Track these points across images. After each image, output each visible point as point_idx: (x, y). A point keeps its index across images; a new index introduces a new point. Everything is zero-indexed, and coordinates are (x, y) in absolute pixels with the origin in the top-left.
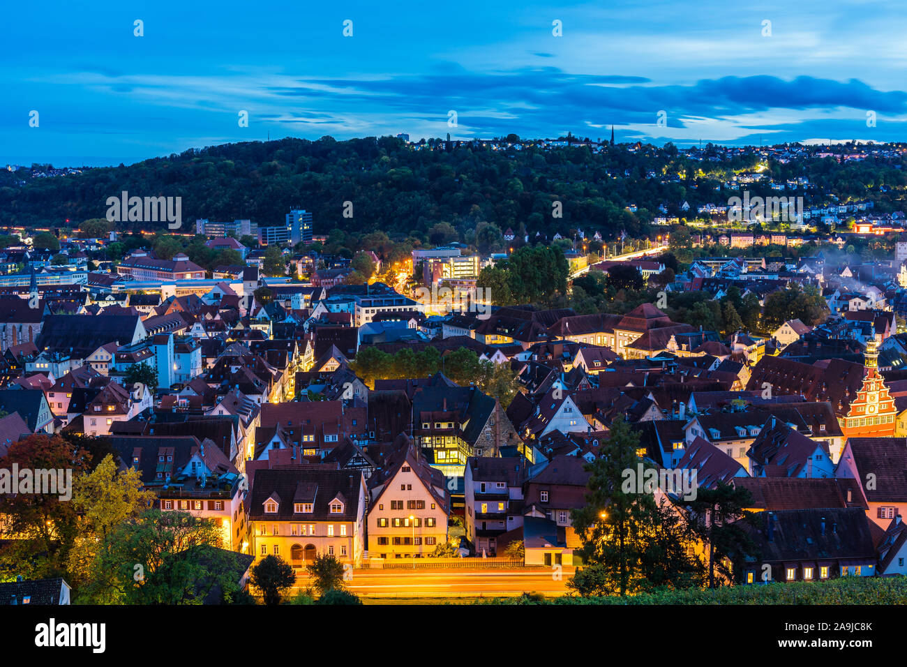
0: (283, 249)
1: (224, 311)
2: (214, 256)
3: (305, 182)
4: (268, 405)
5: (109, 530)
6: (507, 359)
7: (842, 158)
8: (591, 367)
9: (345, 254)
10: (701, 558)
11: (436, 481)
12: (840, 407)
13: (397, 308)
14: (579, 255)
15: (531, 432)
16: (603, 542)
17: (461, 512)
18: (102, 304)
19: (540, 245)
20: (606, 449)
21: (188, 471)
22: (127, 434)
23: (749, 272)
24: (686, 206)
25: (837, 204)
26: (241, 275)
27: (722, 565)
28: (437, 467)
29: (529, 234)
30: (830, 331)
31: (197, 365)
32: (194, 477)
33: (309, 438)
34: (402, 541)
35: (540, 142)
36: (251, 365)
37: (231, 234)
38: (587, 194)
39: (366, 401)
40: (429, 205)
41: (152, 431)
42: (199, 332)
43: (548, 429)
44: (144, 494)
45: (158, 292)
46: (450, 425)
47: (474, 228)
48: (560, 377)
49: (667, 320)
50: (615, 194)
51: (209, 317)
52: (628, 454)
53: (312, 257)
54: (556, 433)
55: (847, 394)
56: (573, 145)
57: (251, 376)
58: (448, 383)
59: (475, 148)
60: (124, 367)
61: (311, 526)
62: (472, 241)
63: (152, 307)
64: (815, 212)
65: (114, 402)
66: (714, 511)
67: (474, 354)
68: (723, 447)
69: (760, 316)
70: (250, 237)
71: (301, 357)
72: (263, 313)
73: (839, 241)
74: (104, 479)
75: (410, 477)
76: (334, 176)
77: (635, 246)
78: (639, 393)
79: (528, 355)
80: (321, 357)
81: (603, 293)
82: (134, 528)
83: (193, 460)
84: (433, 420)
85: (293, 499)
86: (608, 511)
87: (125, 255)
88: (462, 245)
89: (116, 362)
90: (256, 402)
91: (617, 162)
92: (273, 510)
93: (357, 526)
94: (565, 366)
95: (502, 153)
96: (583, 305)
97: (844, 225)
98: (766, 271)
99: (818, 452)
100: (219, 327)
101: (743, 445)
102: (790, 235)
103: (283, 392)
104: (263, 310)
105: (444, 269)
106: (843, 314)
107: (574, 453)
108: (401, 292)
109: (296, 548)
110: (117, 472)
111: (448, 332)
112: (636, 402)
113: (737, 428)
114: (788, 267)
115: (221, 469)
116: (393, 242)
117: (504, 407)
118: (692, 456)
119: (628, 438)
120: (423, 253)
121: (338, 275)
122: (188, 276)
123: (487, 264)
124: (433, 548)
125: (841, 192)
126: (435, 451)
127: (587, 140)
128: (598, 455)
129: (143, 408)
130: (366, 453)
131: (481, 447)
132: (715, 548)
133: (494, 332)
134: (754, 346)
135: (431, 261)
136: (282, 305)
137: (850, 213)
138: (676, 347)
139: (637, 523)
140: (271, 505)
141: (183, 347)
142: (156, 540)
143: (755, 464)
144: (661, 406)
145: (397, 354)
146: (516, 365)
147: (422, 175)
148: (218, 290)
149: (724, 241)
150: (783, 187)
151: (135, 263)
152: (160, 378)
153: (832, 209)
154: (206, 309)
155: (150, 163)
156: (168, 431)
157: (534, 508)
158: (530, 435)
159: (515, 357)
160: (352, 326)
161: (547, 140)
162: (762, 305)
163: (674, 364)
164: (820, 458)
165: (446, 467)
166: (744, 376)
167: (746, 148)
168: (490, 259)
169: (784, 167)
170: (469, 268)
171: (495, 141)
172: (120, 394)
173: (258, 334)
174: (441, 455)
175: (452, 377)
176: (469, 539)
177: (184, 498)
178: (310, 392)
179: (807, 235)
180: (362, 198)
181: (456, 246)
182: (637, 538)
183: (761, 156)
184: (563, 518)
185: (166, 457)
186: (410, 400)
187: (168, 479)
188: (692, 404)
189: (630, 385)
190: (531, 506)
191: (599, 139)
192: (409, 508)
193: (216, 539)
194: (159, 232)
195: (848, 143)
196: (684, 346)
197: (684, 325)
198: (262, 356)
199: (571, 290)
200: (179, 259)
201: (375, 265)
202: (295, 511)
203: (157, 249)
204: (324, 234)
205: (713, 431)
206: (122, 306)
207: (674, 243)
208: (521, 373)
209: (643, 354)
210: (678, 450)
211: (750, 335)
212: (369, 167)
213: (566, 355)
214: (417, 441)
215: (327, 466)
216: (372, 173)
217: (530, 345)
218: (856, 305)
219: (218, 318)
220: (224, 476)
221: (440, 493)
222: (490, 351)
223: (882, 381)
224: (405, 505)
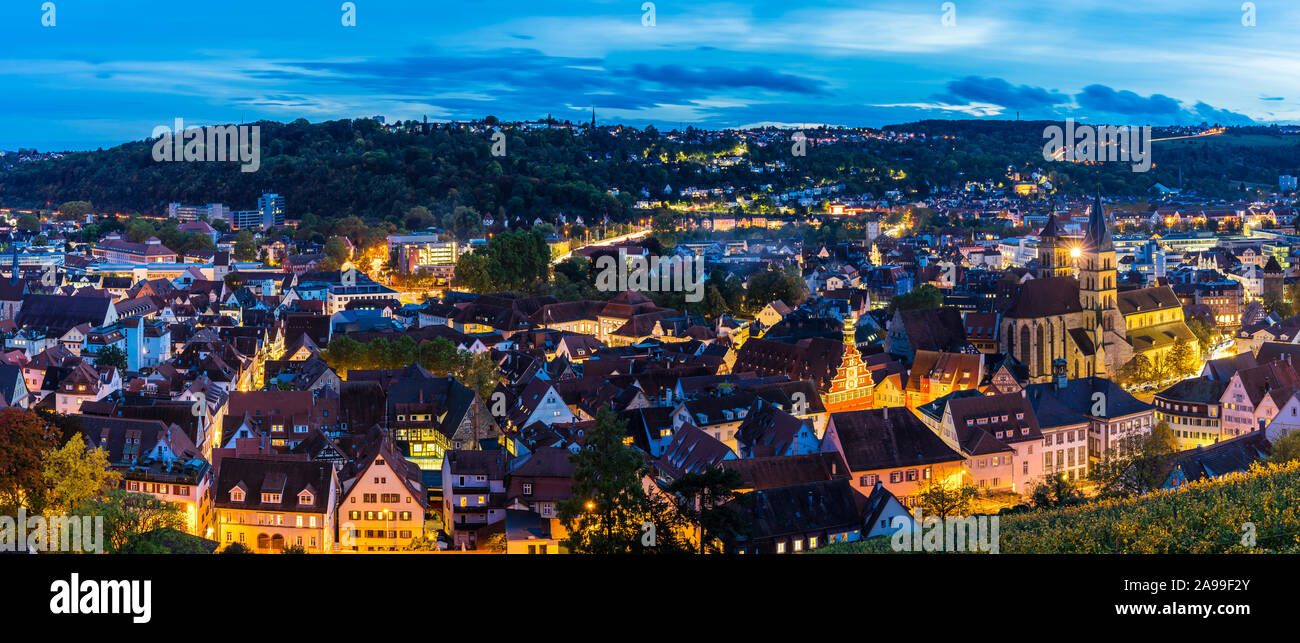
0: (254, 233)
1: (194, 296)
2: (186, 240)
3: (278, 166)
4: (236, 394)
5: (76, 504)
6: (486, 349)
7: (815, 142)
8: (575, 355)
9: (316, 239)
10: (692, 541)
11: (412, 475)
12: (822, 385)
13: (371, 295)
14: (561, 241)
15: (513, 424)
16: (590, 532)
17: (439, 506)
18: (77, 286)
19: (520, 230)
20: (592, 439)
21: (154, 455)
22: (95, 414)
23: (732, 255)
24: (668, 189)
25: (812, 186)
26: (212, 260)
27: (713, 546)
28: (413, 461)
29: (509, 219)
30: (810, 311)
31: (165, 349)
32: (160, 461)
33: (277, 428)
34: (376, 534)
35: (520, 124)
36: (220, 351)
37: (203, 218)
38: (568, 177)
39: (338, 392)
40: (405, 188)
41: (120, 413)
42: (169, 316)
43: (531, 421)
44: (112, 474)
45: (130, 276)
46: (427, 418)
47: (452, 212)
48: (543, 367)
49: (652, 305)
50: (596, 177)
51: (179, 301)
52: (615, 443)
53: (284, 242)
54: (539, 425)
55: (829, 371)
56: (553, 127)
57: (220, 363)
58: (425, 374)
59: (453, 130)
60: (95, 348)
61: (279, 516)
62: (450, 226)
63: (124, 290)
64: (793, 194)
65: (84, 381)
66: (703, 495)
67: (452, 344)
68: (711, 432)
69: (744, 298)
70: (222, 221)
71: (271, 345)
72: (233, 299)
73: (816, 222)
74: (73, 456)
75: (385, 471)
76: (308, 159)
77: (618, 230)
78: (624, 381)
79: (509, 344)
80: (292, 345)
81: (586, 279)
82: (100, 505)
83: (159, 445)
84: (408, 413)
85: (260, 489)
86: (595, 501)
87: (100, 237)
88: (440, 230)
89: (88, 343)
90: (224, 389)
91: (597, 145)
92: (240, 498)
93: (328, 518)
94: (547, 356)
95: (480, 135)
96: (565, 292)
97: (819, 207)
98: (747, 254)
99: (804, 429)
100: (189, 312)
101: (730, 428)
102: (769, 217)
103: (252, 380)
104: (233, 295)
105: (421, 255)
106: (822, 294)
107: (559, 444)
108: (375, 280)
109: (262, 537)
110: (85, 450)
111: (425, 321)
112: (622, 391)
113: (724, 411)
114: (769, 248)
115: (188, 455)
116: (367, 227)
117: (483, 398)
118: (680, 442)
119: (614, 426)
120: (399, 239)
121: (309, 261)
122: (160, 260)
123: (465, 250)
124: (409, 541)
125: (815, 175)
126: (411, 444)
127: (567, 122)
128: (583, 445)
129: (113, 390)
130: (338, 445)
131: (460, 440)
132: (706, 531)
133: (473, 321)
134: (739, 329)
135: (407, 247)
136: (253, 291)
137: (824, 194)
138: (661, 333)
139: (625, 512)
140: (238, 493)
141: (152, 331)
142: (121, 519)
143: (743, 446)
144: (648, 394)
145: (371, 344)
146: (496, 355)
147: (398, 157)
148: (189, 275)
149: (707, 224)
150: (762, 169)
151: (109, 245)
152: (129, 361)
153: (808, 191)
154: (176, 293)
155: (127, 146)
156: (135, 414)
157: (516, 500)
158: (511, 427)
159: (495, 347)
160: (324, 313)
161: (527, 122)
162: (745, 287)
163: (661, 350)
164: (804, 434)
165: (422, 460)
166: (730, 359)
167: (725, 131)
168: (469, 245)
169: (761, 150)
170: (446, 254)
171: (473, 124)
172: (91, 376)
173: (227, 320)
174: (417, 448)
175: (429, 368)
176: (447, 532)
177: (149, 481)
178: (279, 382)
179: (786, 217)
180: (336, 181)
181: (433, 231)
182: (625, 526)
183: (739, 139)
184: (548, 510)
185: (133, 439)
186: (385, 391)
187: (134, 461)
188: (679, 391)
189: (615, 373)
190: (513, 499)
191: (579, 122)
192: (383, 501)
193: (181, 523)
194: (133, 215)
195: (820, 128)
196: (670, 332)
197: (669, 310)
198: (231, 343)
199: (553, 277)
200: (151, 243)
201: (349, 250)
202: (263, 501)
203: (131, 232)
204: (297, 218)
205: (701, 415)
206: (96, 288)
207: (656, 227)
208: (501, 363)
209: (628, 340)
210: (666, 437)
211: (734, 318)
212: (343, 151)
213: (549, 343)
214: (392, 434)
215: (297, 457)
216: (347, 156)
217: (510, 334)
218: (833, 284)
219: (188, 302)
220: (189, 462)
221: (417, 486)
222: (469, 340)
223: (860, 355)
224: (379, 498)
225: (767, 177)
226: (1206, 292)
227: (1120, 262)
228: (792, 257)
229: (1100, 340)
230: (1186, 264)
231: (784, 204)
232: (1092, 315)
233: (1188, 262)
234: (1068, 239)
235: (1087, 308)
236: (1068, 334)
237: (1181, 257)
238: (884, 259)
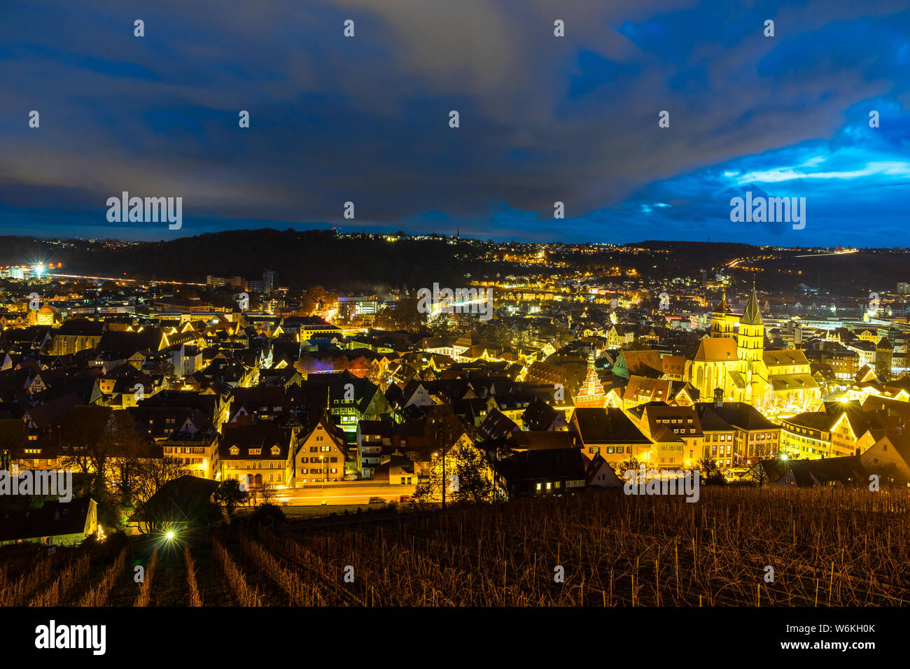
0: (260, 294)
4: (240, 389)
6: (389, 362)
7: (584, 251)
8: (438, 367)
10: (489, 479)
15: (399, 406)
21: (183, 429)
22: (147, 406)
24: (498, 275)
26: (232, 309)
31: (199, 363)
32: (187, 433)
33: (264, 409)
35: (416, 236)
37: (229, 284)
39: (301, 387)
43: (409, 404)
45: (179, 319)
46: (351, 401)
48: (419, 373)
50: (458, 267)
51: (209, 334)
53: (278, 300)
54: (413, 406)
55: (578, 383)
56: (435, 239)
57: (232, 371)
58: (351, 376)
59: (379, 238)
60: (151, 364)
61: (259, 463)
62: (375, 293)
63: (174, 327)
64: (570, 281)
67: (370, 359)
68: (507, 414)
69: (536, 338)
70: (239, 287)
71: (265, 360)
72: (243, 333)
73: (581, 298)
75: (322, 433)
79: (402, 359)
83: (187, 423)
84: (340, 398)
88: (368, 295)
90: (233, 386)
93: (288, 462)
94: (422, 367)
95: (394, 241)
97: (584, 289)
98: (540, 314)
99: (559, 416)
100: (215, 341)
103: (252, 380)
104: (243, 331)
105: (357, 308)
106: (581, 338)
107: (422, 418)
109: (249, 476)
112: (461, 388)
113: (516, 402)
114: (553, 311)
115: (206, 428)
116: (327, 292)
118: (490, 419)
120: (344, 299)
121: (292, 310)
122: (199, 310)
127: (444, 236)
130: (298, 418)
132: (497, 473)
133: (383, 346)
134: (531, 356)
135: (350, 303)
136: (256, 328)
137: (587, 282)
138: (487, 356)
140: (234, 450)
141: (190, 353)
143: (525, 423)
144: (475, 391)
146: (394, 366)
148: (217, 318)
149: (519, 296)
150: (552, 266)
154: (208, 330)
157: (397, 450)
159: (394, 361)
160: (298, 341)
164: (560, 419)
166: (523, 373)
168: (384, 303)
170: (371, 308)
173: (239, 346)
174: (345, 419)
176: (358, 469)
177: (179, 446)
178: (268, 381)
181: (365, 295)
183: (540, 248)
185: (170, 420)
188: (492, 389)
189: (459, 378)
190: (395, 449)
191: (451, 236)
192: (321, 451)
194: (184, 283)
196: (492, 355)
197: (493, 343)
198: (240, 359)
200: (194, 299)
201: (316, 305)
204: (286, 286)
205: (503, 404)
206: (155, 327)
208: (396, 370)
209: (468, 359)
210: (482, 416)
211: (529, 350)
213: (424, 360)
217: (403, 354)
218: (588, 333)
219: (215, 335)
220: (208, 431)
221: (341, 442)
222: (380, 357)
223: (597, 376)
224: (319, 449)
225: (555, 270)
226: (830, 356)
227: (770, 332)
228: (565, 317)
229: (749, 379)
230: (817, 337)
231: (564, 286)
232: (745, 364)
233: (818, 335)
235: (741, 359)
236: (728, 374)
237: (814, 332)
238: (619, 320)
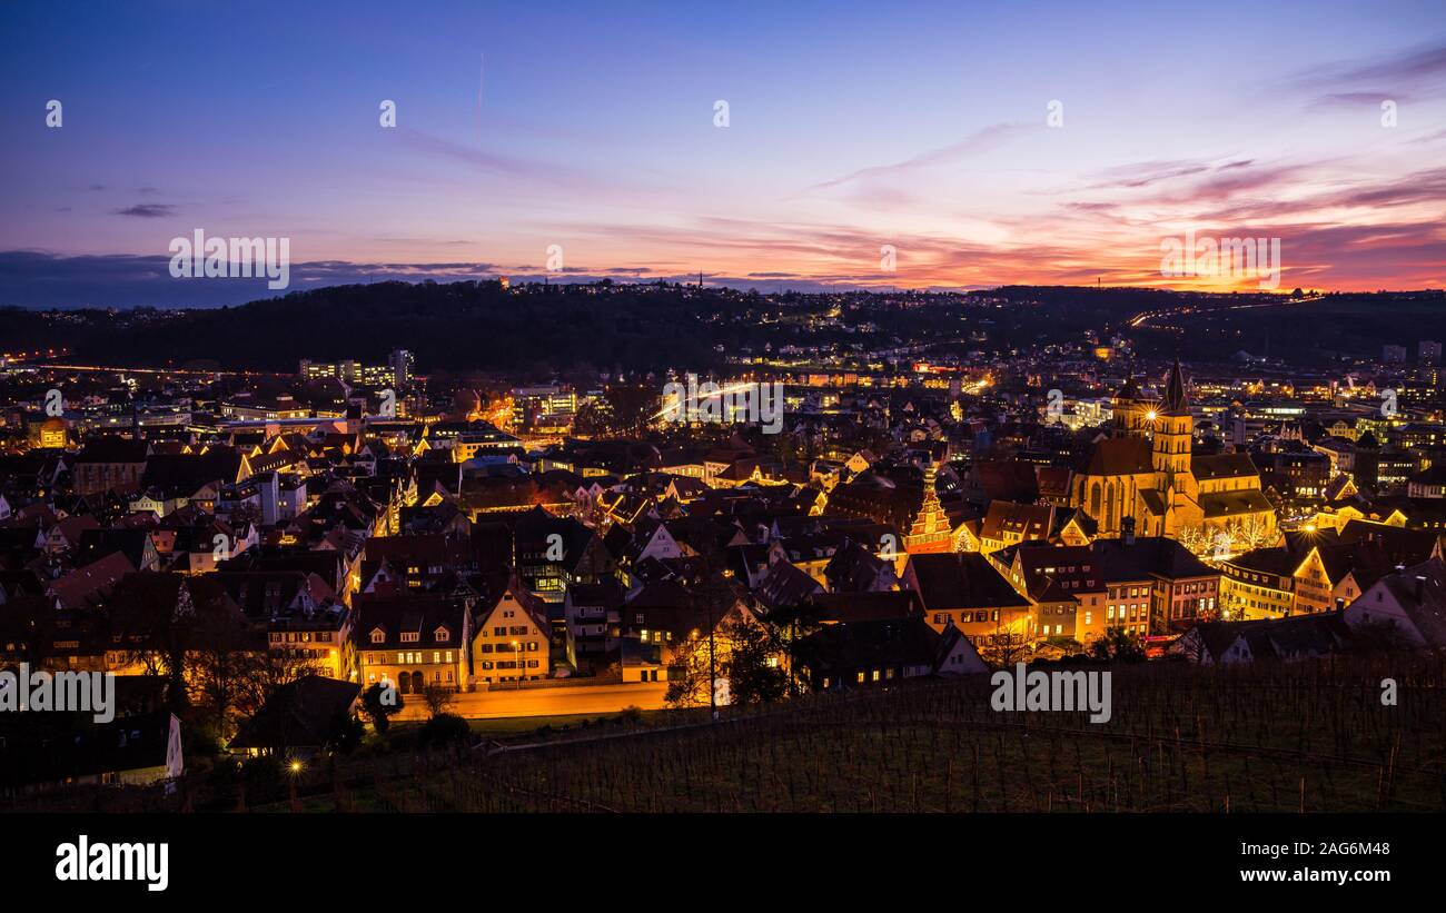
0: (385, 387)
1: (328, 449)
6: (604, 492)
7: (904, 305)
8: (683, 496)
10: (784, 668)
11: (538, 608)
12: (904, 528)
13: (498, 444)
15: (628, 560)
17: (562, 636)
18: (207, 444)
22: (233, 570)
24: (768, 346)
25: (900, 346)
29: (623, 373)
30: (895, 460)
32: (301, 610)
34: (506, 665)
36: (355, 501)
39: (469, 534)
41: (258, 566)
45: (263, 431)
48: (654, 508)
49: (753, 451)
50: (703, 335)
51: (313, 454)
52: (716, 576)
53: (414, 395)
55: (910, 516)
56: (664, 289)
58: (548, 515)
59: (572, 291)
61: (418, 654)
63: (256, 446)
64: (882, 353)
66: (794, 626)
70: (353, 377)
71: (405, 492)
72: (366, 451)
73: (903, 379)
75: (513, 605)
76: (436, 318)
78: (726, 520)
80: (424, 492)
84: (533, 551)
85: (399, 629)
87: (229, 395)
90: (361, 536)
91: (705, 306)
92: (380, 640)
93: (463, 652)
97: (907, 365)
99: (885, 568)
100: (324, 464)
102: (860, 374)
103: (388, 526)
104: (367, 447)
105: (543, 406)
106: (906, 445)
107: (668, 578)
108: (501, 429)
109: (402, 677)
111: (546, 466)
113: (815, 549)
114: (859, 402)
120: (522, 391)
122: (292, 416)
123: (584, 401)
124: (536, 672)
125: (903, 336)
126: (537, 580)
127: (676, 285)
129: (250, 545)
131: (581, 575)
133: (591, 466)
134: (830, 475)
135: (532, 398)
137: (910, 354)
138: (760, 476)
140: (377, 635)
143: (831, 581)
144: (747, 532)
146: (612, 496)
149: (803, 379)
150: (854, 330)
151: (239, 403)
152: (265, 515)
153: (896, 351)
157: (631, 629)
158: (626, 563)
159: (611, 489)
160: (454, 461)
162: (836, 437)
163: (760, 492)
164: (886, 573)
166: (821, 502)
167: (821, 295)
168: (588, 397)
169: (854, 312)
170: (566, 405)
171: (591, 285)
172: (226, 532)
174: (542, 583)
177: (290, 631)
179: (874, 374)
181: (555, 384)
186: (511, 532)
187: (276, 613)
190: (628, 628)
191: (688, 284)
192: (512, 634)
193: (323, 670)
196: (768, 476)
200: (283, 399)
202: (401, 641)
204: (425, 372)
205: (794, 552)
206: (226, 445)
208: (617, 503)
209: (731, 483)
211: (826, 465)
214: (519, 571)
215: (432, 597)
216: (473, 315)
217: (626, 478)
218: (918, 435)
219: (322, 455)
220: (330, 608)
221: (543, 619)
222: (588, 484)
223: (939, 503)
224: (508, 631)
225: (859, 336)
226: (1287, 462)
227: (1196, 426)
228: (880, 410)
229: (1171, 502)
230: (1267, 433)
231: (874, 361)
232: (1164, 477)
233: (1269, 430)
234: (1144, 402)
235: (1159, 470)
236: (1138, 494)
237: (1262, 425)
238: (965, 415)
